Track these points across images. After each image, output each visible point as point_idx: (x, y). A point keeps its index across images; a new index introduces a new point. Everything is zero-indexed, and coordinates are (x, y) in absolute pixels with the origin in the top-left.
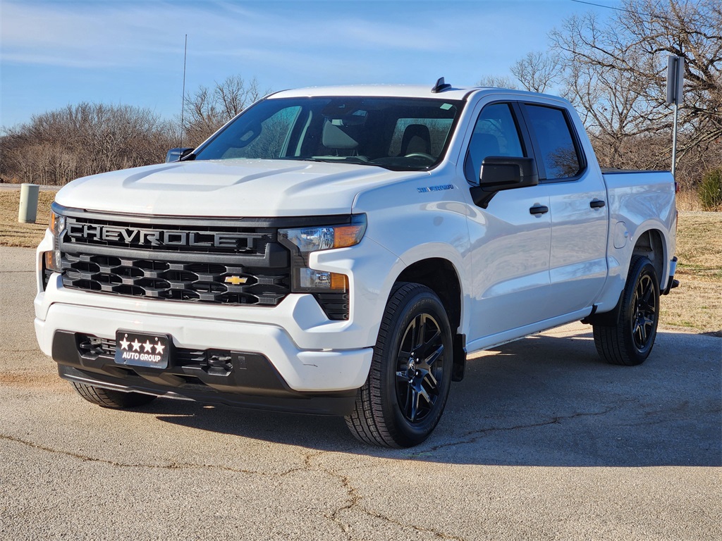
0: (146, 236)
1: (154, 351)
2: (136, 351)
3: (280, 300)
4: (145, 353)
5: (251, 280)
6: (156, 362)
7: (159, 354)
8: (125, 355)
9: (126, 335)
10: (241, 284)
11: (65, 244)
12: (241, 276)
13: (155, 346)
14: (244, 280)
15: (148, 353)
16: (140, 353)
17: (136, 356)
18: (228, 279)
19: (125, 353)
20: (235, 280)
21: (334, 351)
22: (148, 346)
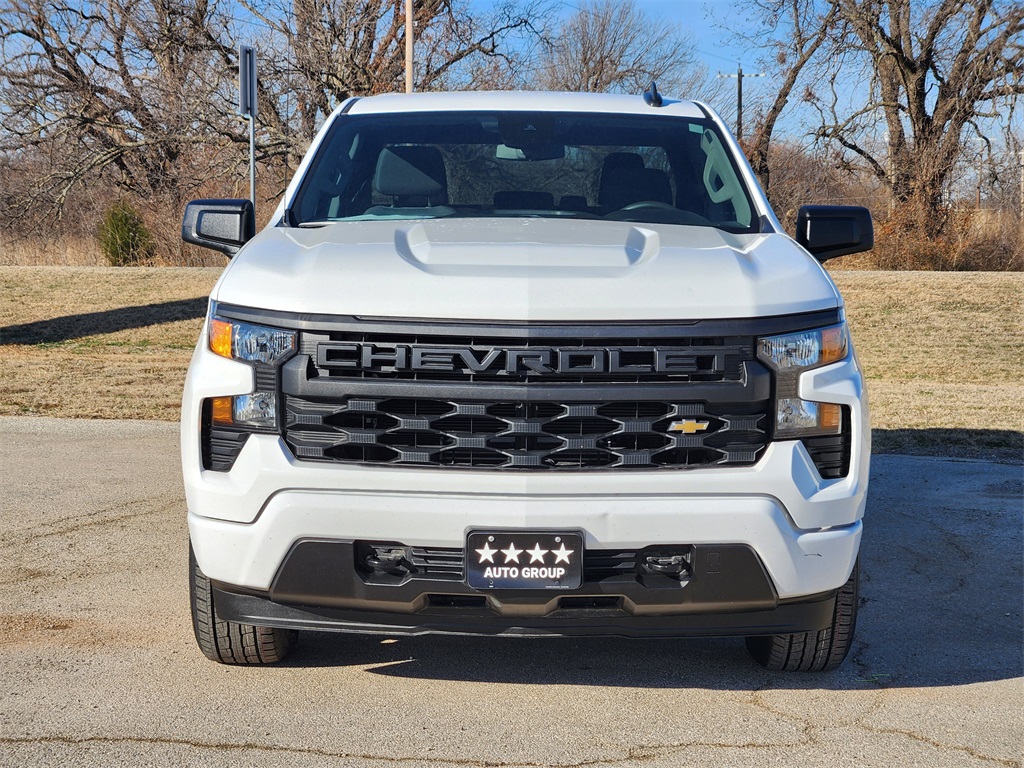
0: (519, 358)
1: (550, 561)
2: (512, 564)
3: (759, 456)
4: (530, 566)
5: (715, 425)
6: (555, 579)
7: (562, 564)
8: (488, 573)
9: (491, 539)
10: (699, 432)
11: (311, 381)
12: (699, 419)
13: (554, 551)
14: (704, 426)
15: (537, 564)
16: (520, 567)
17: (514, 573)
18: (674, 426)
19: (489, 569)
20: (688, 426)
21: (834, 528)
22: (537, 554)
